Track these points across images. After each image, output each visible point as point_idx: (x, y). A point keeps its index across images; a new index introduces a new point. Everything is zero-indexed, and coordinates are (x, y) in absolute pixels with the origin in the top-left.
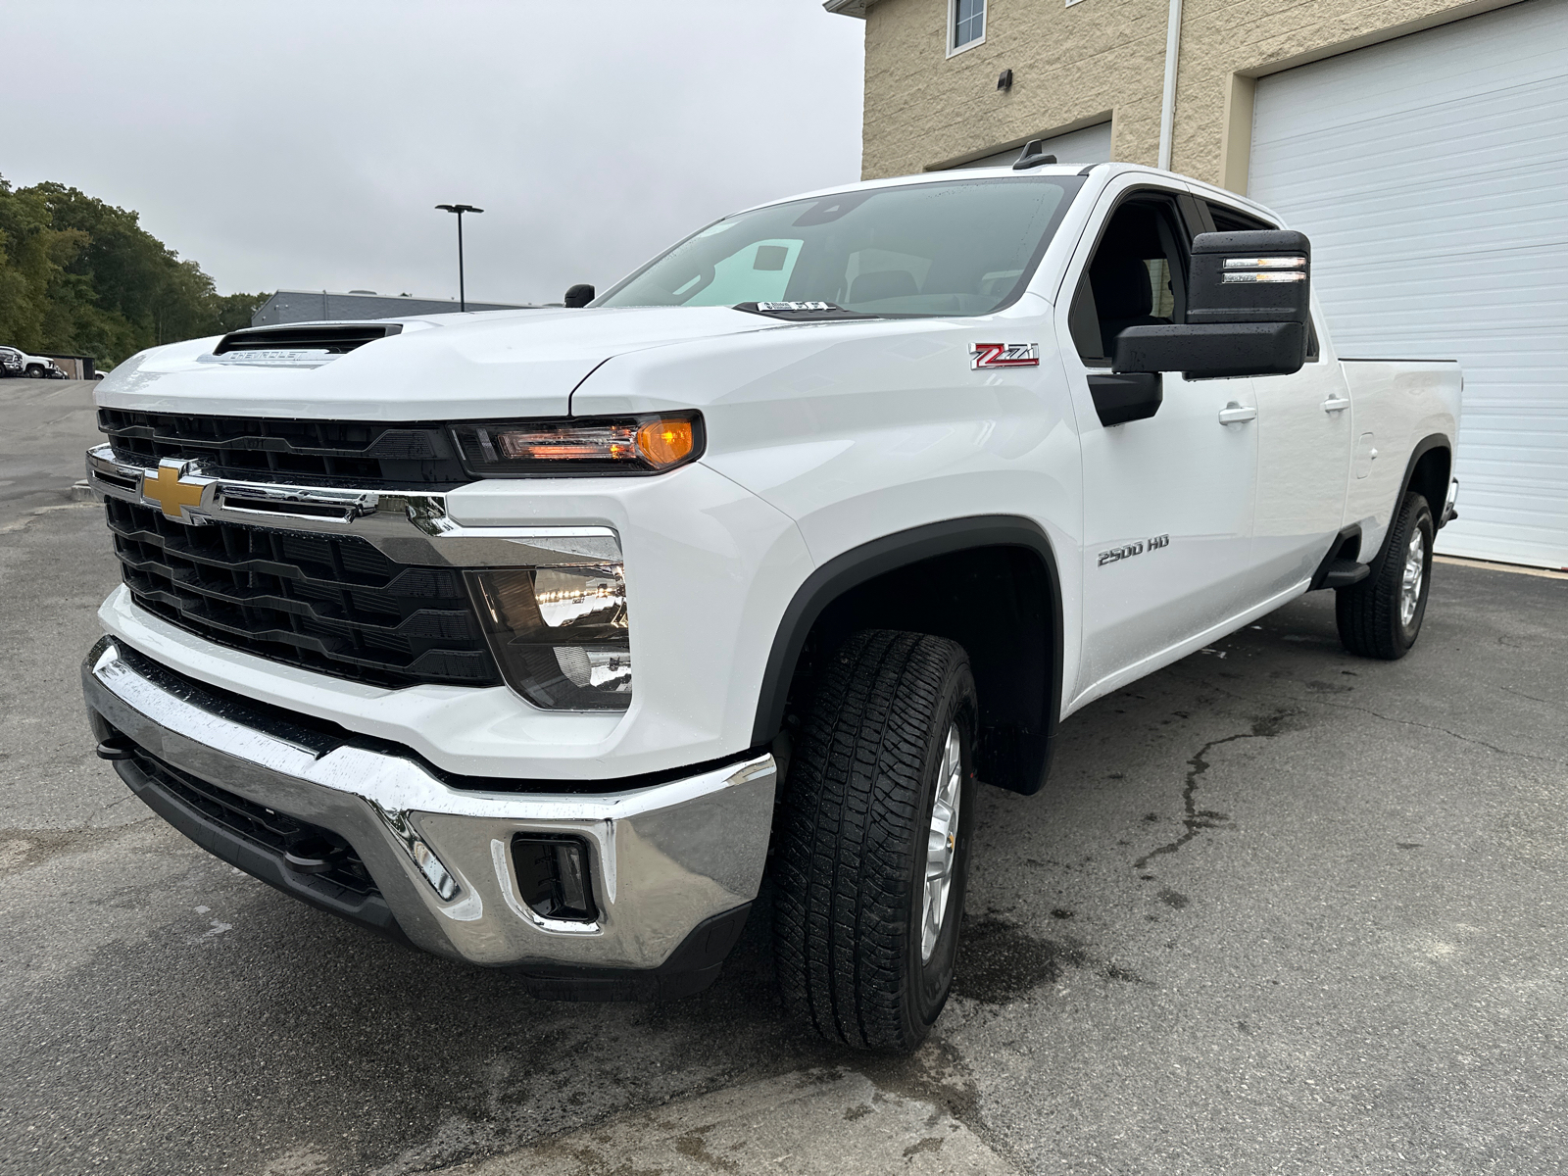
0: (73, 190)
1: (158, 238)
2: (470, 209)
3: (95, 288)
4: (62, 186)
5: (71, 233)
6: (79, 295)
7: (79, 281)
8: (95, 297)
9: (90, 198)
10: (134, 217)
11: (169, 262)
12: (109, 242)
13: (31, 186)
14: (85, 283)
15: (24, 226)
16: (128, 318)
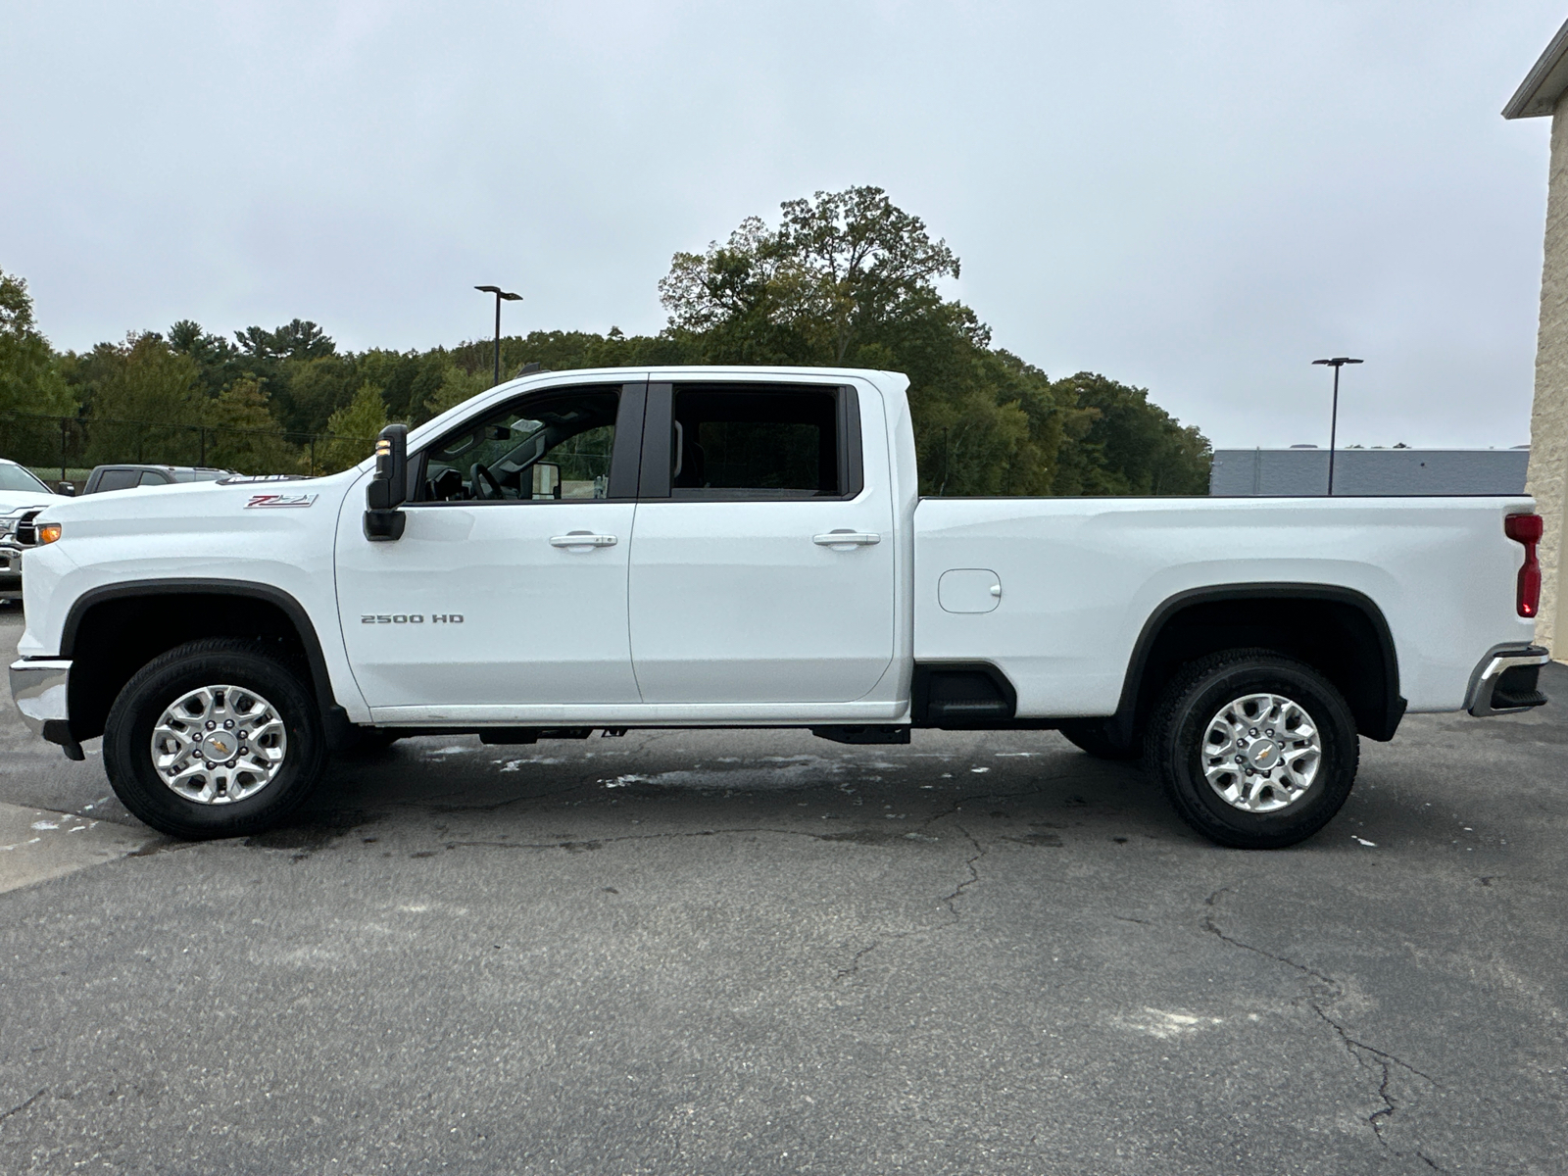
0: (1099, 376)
1: (1164, 408)
2: (1348, 361)
3: (1106, 455)
4: (1091, 374)
5: (1089, 411)
6: (1094, 461)
7: (1094, 450)
8: (1104, 461)
9: (1110, 381)
10: (1144, 393)
11: (1171, 428)
12: (1120, 416)
13: (1069, 377)
14: (1098, 451)
15: (1046, 410)
16: (1129, 478)
